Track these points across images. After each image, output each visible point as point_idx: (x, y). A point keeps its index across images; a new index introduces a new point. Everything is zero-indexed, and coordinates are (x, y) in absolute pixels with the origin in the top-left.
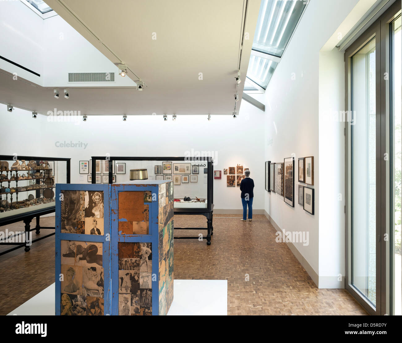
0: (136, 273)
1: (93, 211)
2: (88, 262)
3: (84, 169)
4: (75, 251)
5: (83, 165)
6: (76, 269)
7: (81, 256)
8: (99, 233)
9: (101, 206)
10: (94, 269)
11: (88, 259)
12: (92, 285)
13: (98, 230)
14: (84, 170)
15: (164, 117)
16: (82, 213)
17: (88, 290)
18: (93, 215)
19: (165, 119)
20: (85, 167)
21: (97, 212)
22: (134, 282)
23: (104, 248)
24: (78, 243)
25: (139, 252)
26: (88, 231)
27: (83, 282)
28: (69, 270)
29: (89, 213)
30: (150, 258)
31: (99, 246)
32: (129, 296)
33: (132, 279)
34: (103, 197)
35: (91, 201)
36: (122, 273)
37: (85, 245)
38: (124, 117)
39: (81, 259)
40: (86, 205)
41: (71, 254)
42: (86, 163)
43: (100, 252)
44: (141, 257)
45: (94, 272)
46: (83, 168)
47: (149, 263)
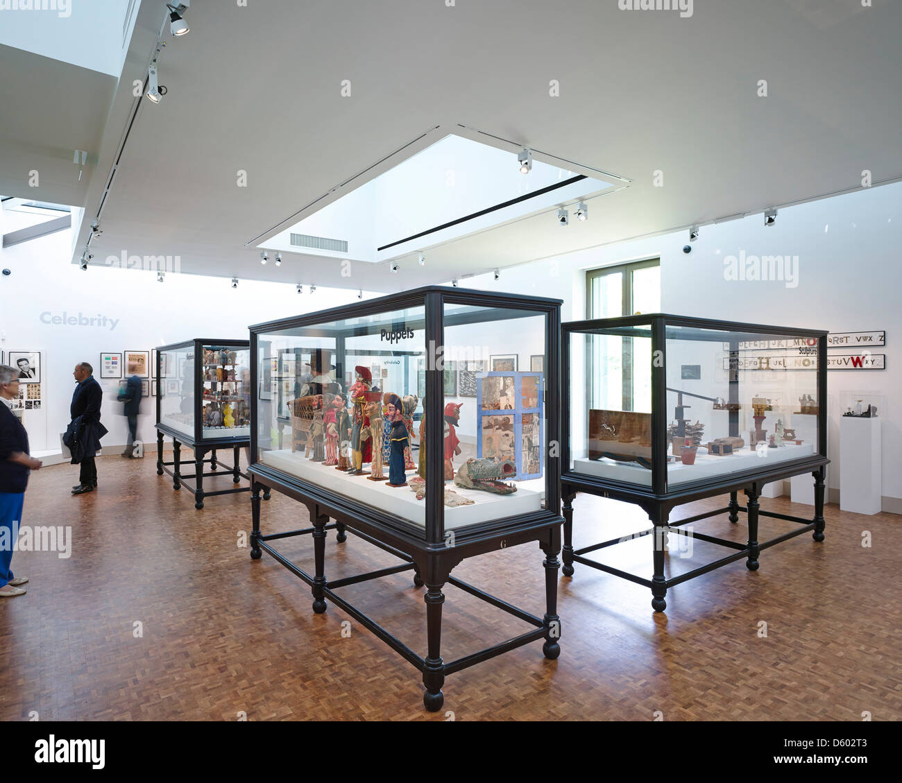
0: (531, 436)
1: (506, 392)
2: (503, 431)
3: (111, 369)
4: (493, 423)
5: (108, 361)
6: (494, 438)
7: (497, 427)
8: (511, 408)
9: (512, 387)
10: (507, 435)
11: (502, 428)
12: (506, 447)
13: (510, 406)
14: (111, 372)
15: (298, 287)
16: (498, 394)
17: (502, 451)
18: (506, 395)
19: (299, 291)
20: (114, 365)
21: (509, 392)
22: (530, 441)
23: (515, 419)
24: (495, 417)
25: (532, 420)
26: (502, 407)
27: (499, 446)
28: (488, 439)
29: (503, 393)
30: (538, 424)
31: (511, 417)
32: (527, 453)
33: (529, 439)
34: (514, 381)
35: (505, 384)
36: (524, 435)
37: (500, 418)
38: (233, 281)
39: (497, 429)
40: (501, 388)
41: (489, 426)
42: (116, 358)
43: (511, 422)
44: (533, 424)
45: (507, 438)
46: (108, 367)
47: (538, 427)
